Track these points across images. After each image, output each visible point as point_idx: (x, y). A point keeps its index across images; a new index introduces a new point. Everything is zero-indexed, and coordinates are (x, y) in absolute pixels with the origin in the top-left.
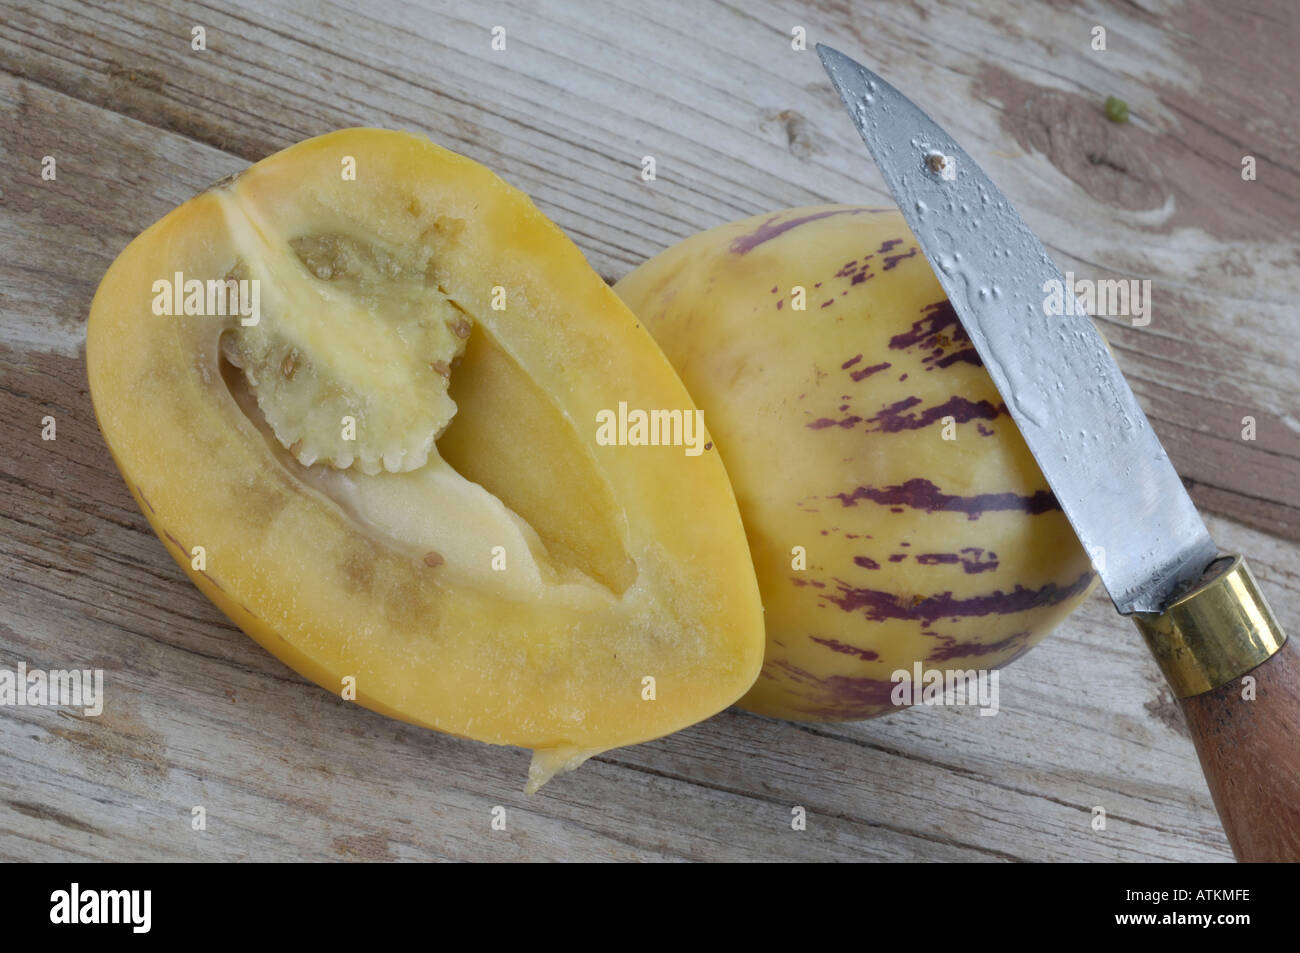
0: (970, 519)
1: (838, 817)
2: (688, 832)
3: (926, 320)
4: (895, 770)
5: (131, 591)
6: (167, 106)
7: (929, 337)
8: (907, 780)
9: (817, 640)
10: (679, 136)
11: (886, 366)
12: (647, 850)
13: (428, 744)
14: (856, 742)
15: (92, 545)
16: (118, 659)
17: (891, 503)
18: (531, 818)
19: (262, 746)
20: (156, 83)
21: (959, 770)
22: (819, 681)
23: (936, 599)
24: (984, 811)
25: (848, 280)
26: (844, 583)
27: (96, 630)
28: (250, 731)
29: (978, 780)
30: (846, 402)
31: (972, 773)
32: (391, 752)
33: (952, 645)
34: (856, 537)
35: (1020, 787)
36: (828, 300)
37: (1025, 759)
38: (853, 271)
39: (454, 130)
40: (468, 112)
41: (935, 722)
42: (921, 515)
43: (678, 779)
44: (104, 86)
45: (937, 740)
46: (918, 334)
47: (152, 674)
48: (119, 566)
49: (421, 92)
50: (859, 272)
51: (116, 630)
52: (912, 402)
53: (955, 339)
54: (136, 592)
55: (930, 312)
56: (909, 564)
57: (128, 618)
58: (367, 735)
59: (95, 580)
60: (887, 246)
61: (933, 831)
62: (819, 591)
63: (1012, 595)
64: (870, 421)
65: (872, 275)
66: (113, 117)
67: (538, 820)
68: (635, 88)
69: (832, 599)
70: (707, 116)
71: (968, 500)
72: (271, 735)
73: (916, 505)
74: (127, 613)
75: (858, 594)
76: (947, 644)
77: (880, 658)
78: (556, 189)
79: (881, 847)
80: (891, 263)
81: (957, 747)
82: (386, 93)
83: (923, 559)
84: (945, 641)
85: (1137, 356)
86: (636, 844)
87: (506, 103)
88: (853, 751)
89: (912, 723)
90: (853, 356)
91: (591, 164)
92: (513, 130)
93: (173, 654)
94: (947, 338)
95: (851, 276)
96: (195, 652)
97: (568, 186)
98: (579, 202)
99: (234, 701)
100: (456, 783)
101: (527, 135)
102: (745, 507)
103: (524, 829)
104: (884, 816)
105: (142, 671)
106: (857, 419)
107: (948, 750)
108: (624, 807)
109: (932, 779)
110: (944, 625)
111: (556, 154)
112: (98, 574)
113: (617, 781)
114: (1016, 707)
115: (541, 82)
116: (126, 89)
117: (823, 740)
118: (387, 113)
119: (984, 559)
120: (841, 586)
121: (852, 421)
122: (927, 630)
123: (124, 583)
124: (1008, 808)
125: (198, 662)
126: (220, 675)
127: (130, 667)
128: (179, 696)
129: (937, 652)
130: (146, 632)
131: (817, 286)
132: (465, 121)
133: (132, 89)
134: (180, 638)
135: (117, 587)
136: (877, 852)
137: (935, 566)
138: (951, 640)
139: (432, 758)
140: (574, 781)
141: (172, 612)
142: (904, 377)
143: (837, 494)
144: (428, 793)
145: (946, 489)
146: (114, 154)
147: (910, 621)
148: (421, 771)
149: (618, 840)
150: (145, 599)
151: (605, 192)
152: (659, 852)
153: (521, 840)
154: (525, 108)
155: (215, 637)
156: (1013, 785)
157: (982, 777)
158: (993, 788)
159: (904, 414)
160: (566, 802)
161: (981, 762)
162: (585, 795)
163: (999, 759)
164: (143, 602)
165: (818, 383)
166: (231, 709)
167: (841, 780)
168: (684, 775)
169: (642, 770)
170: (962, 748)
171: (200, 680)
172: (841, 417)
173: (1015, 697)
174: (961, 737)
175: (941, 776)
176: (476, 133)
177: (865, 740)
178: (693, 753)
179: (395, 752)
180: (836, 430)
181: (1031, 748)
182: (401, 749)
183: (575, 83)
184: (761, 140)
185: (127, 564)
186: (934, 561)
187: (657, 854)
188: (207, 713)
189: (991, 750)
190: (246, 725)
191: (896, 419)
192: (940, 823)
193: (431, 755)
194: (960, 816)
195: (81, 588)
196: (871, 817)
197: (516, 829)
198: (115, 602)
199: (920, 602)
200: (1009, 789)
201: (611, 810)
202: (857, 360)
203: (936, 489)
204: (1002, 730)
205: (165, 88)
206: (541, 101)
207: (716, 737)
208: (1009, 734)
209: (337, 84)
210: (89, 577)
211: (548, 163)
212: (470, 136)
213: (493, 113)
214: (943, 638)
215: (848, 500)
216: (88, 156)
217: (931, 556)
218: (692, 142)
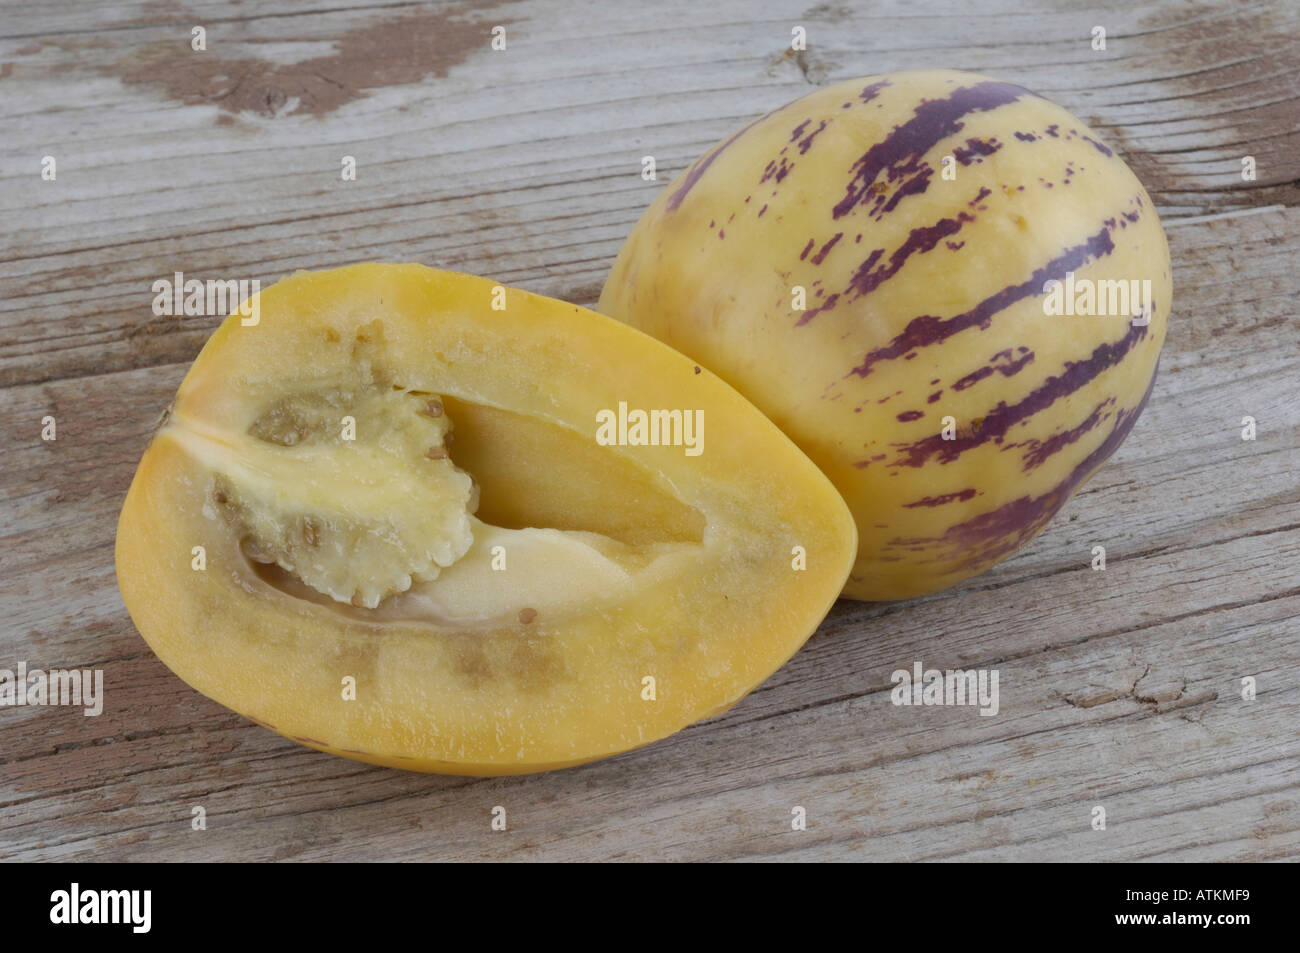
0: (982, 329)
1: (1045, 650)
2: (900, 734)
3: (858, 178)
4: (1086, 582)
5: (291, 778)
6: (191, 339)
7: (867, 191)
8: (1102, 585)
9: (912, 506)
10: (691, 122)
11: (839, 237)
12: (864, 769)
13: (620, 776)
14: (1040, 576)
15: (242, 756)
16: (299, 842)
17: (902, 353)
18: (743, 795)
19: (461, 853)
20: (172, 324)
21: (1152, 552)
22: (939, 540)
23: (994, 414)
24: (1188, 577)
25: (773, 179)
26: (901, 444)
27: (269, 828)
28: (445, 846)
29: (1172, 552)
30: (819, 287)
31: (1165, 548)
32: (587, 800)
33: (1038, 446)
34: (888, 398)
35: (1218, 538)
36: (761, 208)
37: (1215, 511)
38: (774, 171)
39: (470, 225)
40: (479, 203)
41: (1113, 520)
42: (935, 349)
43: (874, 692)
44: (128, 351)
45: (1120, 536)
46: (856, 193)
47: (336, 840)
48: (273, 762)
49: (430, 207)
50: (779, 168)
51: (289, 819)
52: (876, 255)
53: (891, 181)
54: (296, 777)
55: (858, 168)
56: (949, 396)
57: (297, 803)
58: (558, 796)
59: (254, 784)
60: (798, 132)
61: (1142, 620)
62: (883, 463)
63: (1065, 374)
64: (847, 292)
65: (793, 165)
66: (141, 374)
67: (749, 792)
68: (635, 101)
69: (900, 463)
70: (713, 91)
71: (971, 313)
72: (467, 840)
73: (925, 342)
74: (294, 798)
75: (919, 447)
76: (1032, 447)
77: (978, 491)
78: (587, 228)
79: (1096, 657)
80: (806, 145)
81: (1142, 532)
82: (395, 224)
83: (959, 386)
84: (1029, 445)
85: (1211, 95)
86: (852, 769)
87: (512, 177)
88: (1037, 585)
89: (1091, 532)
90: (806, 244)
91: (613, 189)
92: (530, 196)
93: (350, 814)
94: (883, 183)
95: (774, 176)
96: (371, 802)
97: (598, 220)
98: (614, 228)
99: (421, 827)
100: (659, 797)
101: (544, 194)
102: (782, 423)
103: (737, 807)
104: (1089, 628)
105: (325, 843)
106: (835, 297)
107: (1134, 539)
108: (829, 741)
109: (1127, 573)
110: (1016, 433)
111: (577, 197)
112: (256, 777)
113: (815, 722)
114: (1190, 468)
115: (541, 141)
116: (147, 343)
117: (1007, 590)
118: (401, 241)
119: (1017, 356)
120: (901, 448)
121: (832, 301)
122: (1004, 444)
123: (282, 774)
124: (1213, 562)
125: (375, 809)
126: (400, 810)
127: (312, 844)
128: (367, 848)
129: (1029, 459)
130: (318, 807)
131: (747, 200)
132: (480, 211)
133: (153, 340)
134: (351, 796)
135: (278, 780)
136: (1094, 664)
137: (975, 386)
138: (1033, 443)
139: (628, 787)
140: (772, 742)
141: (337, 777)
142: (859, 237)
143: (850, 372)
144: (634, 819)
145: (946, 314)
146: (152, 405)
147: (982, 445)
148: (621, 803)
149: (832, 774)
150: (306, 778)
151: (635, 208)
152: (877, 766)
153: (739, 819)
154: (533, 172)
155: (385, 780)
156: (1210, 539)
157: (1177, 547)
158: (1189, 553)
159: (874, 270)
160: (771, 764)
161: (1171, 534)
162: (788, 749)
163: (1188, 523)
164: (306, 781)
165: (786, 284)
166: (422, 835)
167: (1036, 616)
168: (879, 686)
169: (837, 700)
170: (1148, 531)
171: (382, 824)
172: (820, 302)
173: (1186, 460)
174: (1143, 522)
175: (1134, 566)
176: (494, 217)
177: (1048, 569)
178: (880, 662)
179: (590, 798)
180: (822, 316)
181: (1218, 498)
182: (596, 793)
183: (575, 126)
184: (772, 85)
185: (279, 756)
186: (971, 382)
187: (876, 768)
188: (399, 850)
189: (1178, 518)
190: (439, 842)
191: (869, 278)
192: (1146, 609)
193: (626, 784)
194: (1165, 592)
195: (243, 798)
196: (1077, 636)
197: (730, 811)
198: (280, 795)
199: (981, 425)
200: (1207, 545)
201: (817, 751)
202: (811, 245)
203: (935, 319)
204: (1184, 496)
205: (182, 324)
206: (547, 157)
207: (898, 637)
208: (1191, 497)
209: (347, 239)
210: (249, 784)
211: (571, 208)
212: (488, 222)
213: (504, 191)
214: (1024, 444)
215: (863, 371)
216: (129, 419)
217: (964, 380)
218: (707, 120)
